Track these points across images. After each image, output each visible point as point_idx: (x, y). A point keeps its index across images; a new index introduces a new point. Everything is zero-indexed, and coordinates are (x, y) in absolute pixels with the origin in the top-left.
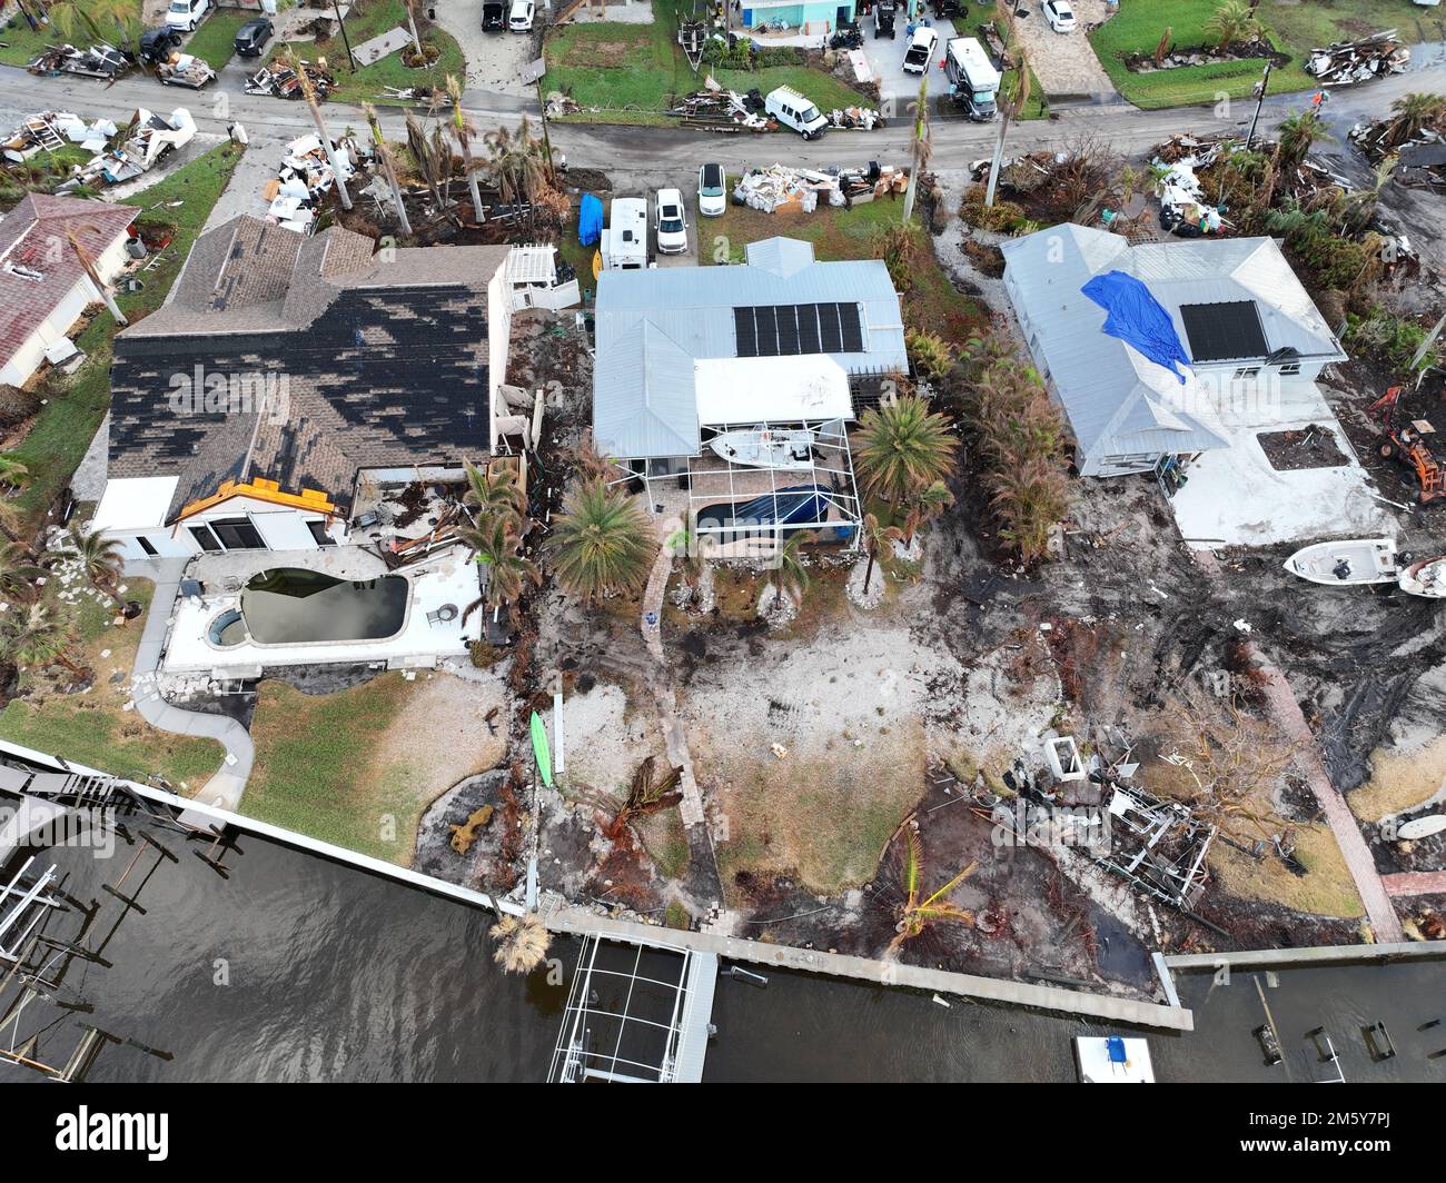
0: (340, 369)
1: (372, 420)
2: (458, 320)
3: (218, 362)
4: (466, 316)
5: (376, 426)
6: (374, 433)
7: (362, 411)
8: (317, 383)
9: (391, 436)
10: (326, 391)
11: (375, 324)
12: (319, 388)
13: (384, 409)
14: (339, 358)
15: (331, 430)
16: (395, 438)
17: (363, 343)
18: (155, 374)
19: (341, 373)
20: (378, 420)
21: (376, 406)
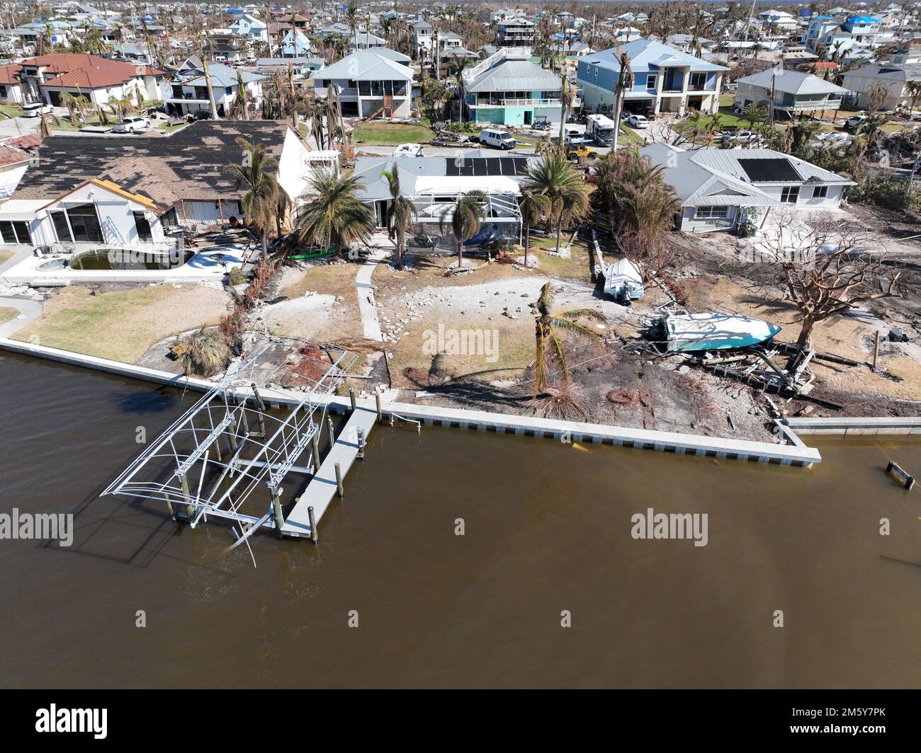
0: (184, 155)
1: (197, 178)
2: (266, 135)
3: (106, 149)
4: (272, 134)
5: (199, 181)
6: (196, 184)
7: (192, 174)
8: (168, 160)
9: (207, 186)
10: (171, 164)
11: (214, 136)
12: (167, 163)
13: (206, 173)
14: (185, 149)
15: (169, 181)
16: (209, 187)
17: (204, 143)
18: (64, 153)
19: (184, 156)
20: (201, 178)
21: (200, 171)
